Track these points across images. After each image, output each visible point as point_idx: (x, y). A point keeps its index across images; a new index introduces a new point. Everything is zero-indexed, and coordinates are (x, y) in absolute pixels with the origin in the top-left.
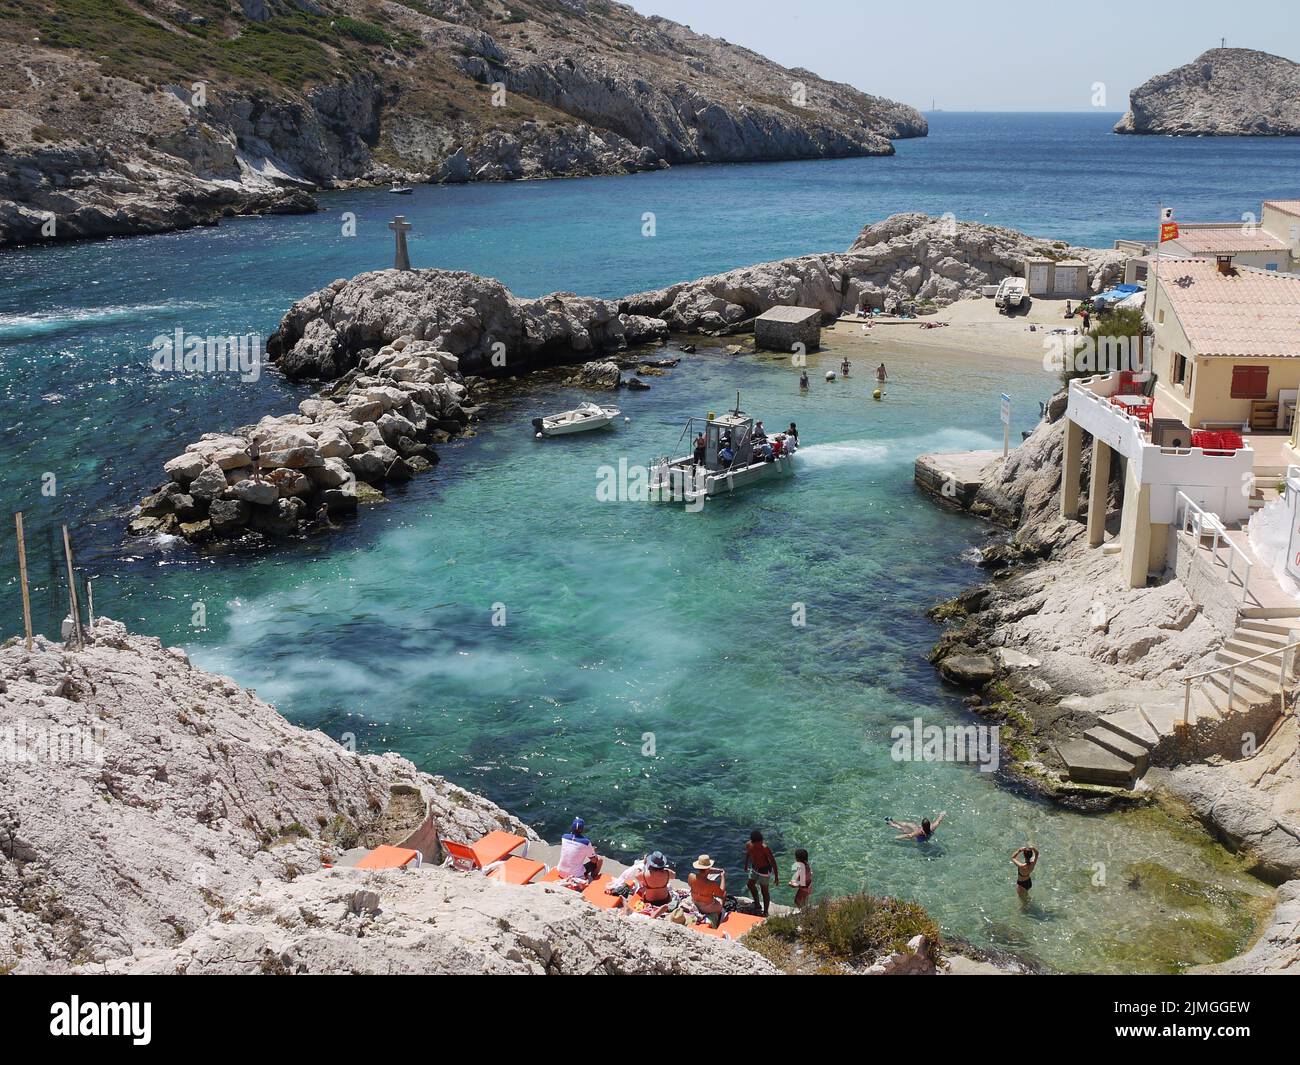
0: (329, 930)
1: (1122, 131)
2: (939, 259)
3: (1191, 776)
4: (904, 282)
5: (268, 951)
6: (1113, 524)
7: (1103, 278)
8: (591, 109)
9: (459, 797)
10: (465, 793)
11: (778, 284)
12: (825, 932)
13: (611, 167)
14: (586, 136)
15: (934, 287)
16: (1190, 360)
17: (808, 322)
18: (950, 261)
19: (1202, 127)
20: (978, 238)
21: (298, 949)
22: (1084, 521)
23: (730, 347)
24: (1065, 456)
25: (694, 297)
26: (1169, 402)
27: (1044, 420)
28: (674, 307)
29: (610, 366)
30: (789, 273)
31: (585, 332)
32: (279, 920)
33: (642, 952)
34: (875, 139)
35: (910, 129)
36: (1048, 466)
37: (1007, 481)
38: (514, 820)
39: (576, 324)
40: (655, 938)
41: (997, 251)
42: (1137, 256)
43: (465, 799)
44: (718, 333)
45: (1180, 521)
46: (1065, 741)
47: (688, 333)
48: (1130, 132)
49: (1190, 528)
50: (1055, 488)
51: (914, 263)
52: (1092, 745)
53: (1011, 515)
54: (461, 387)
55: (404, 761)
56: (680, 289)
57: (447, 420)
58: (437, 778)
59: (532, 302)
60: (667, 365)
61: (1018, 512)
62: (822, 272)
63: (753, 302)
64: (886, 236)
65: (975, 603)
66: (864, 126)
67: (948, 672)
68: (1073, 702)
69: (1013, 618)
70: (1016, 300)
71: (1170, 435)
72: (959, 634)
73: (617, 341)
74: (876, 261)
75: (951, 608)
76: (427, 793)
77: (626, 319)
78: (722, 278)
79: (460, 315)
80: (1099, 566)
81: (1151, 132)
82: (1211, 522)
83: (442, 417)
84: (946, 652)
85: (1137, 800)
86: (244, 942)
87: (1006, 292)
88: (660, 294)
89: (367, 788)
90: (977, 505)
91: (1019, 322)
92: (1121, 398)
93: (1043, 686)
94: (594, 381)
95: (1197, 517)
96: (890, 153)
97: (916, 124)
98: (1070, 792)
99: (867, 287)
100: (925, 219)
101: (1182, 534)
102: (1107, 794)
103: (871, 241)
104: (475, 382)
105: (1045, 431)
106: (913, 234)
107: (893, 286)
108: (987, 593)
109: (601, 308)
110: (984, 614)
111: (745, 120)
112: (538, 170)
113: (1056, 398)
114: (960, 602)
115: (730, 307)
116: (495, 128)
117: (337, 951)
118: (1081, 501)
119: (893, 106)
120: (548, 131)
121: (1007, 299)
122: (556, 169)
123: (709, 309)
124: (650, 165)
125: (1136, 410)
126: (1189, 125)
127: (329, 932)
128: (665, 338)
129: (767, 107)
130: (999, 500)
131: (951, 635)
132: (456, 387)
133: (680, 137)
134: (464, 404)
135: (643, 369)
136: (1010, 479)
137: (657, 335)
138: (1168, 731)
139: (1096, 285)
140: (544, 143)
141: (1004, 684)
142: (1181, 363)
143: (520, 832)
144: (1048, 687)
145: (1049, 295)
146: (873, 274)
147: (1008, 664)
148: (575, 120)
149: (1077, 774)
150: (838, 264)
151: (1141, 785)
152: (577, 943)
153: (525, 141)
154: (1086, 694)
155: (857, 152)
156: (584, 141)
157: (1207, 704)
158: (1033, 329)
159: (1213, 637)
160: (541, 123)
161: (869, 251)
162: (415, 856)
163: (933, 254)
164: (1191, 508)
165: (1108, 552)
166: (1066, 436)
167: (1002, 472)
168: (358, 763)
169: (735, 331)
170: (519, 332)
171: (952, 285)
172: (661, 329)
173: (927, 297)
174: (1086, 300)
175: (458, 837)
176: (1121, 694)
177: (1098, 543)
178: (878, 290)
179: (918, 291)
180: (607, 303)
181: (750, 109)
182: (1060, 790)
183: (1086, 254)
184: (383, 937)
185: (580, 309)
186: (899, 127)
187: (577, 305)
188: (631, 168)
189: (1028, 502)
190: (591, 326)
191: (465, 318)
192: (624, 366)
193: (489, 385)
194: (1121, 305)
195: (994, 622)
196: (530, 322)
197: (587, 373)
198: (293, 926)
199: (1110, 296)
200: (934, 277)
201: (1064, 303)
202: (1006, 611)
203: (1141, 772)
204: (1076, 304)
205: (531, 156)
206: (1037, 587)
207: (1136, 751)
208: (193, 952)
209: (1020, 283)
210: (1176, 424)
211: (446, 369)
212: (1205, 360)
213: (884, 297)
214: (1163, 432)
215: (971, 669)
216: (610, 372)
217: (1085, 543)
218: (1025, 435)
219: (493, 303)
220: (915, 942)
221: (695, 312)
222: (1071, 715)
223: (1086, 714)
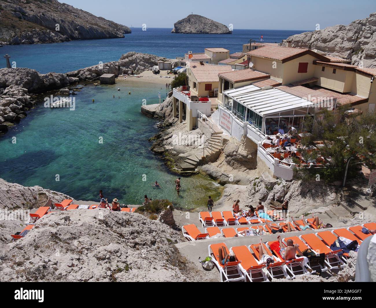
0: (62, 226)
1: (173, 32)
2: (140, 62)
3: (206, 167)
4: (132, 67)
5: (51, 232)
6: (184, 118)
7: (174, 65)
8: (50, 26)
9: (54, 193)
10: (56, 192)
11: (104, 69)
12: (150, 209)
13: (57, 41)
14: (50, 33)
15: (139, 68)
16: (197, 83)
17: (112, 77)
18: (142, 62)
19: (189, 32)
20: (148, 57)
21: (58, 231)
22: (178, 118)
23: (95, 84)
24: (173, 104)
25: (84, 72)
26: (193, 92)
27: (168, 97)
28: (80, 75)
29: (67, 89)
30: (106, 66)
31: (59, 82)
32: (50, 226)
33: (122, 218)
34: (120, 34)
35: (127, 31)
36: (169, 107)
37: (161, 110)
38: (68, 196)
39: (56, 80)
40: (123, 215)
41: (152, 60)
42: (181, 60)
43: (56, 194)
44: (91, 81)
45: (198, 116)
46: (181, 163)
47: (84, 81)
48: (174, 33)
49: (200, 118)
50: (171, 111)
51: (134, 63)
52: (186, 163)
53: (163, 117)
54: (29, 97)
55: (40, 187)
56: (81, 70)
57: (27, 105)
58: (48, 190)
59: (45, 75)
60: (80, 89)
61: (164, 117)
62: (114, 66)
63: (99, 73)
64: (127, 57)
65: (158, 137)
66: (117, 31)
67: (155, 152)
68: (181, 155)
69: (167, 139)
70: (157, 70)
71: (195, 99)
72: (156, 144)
73: (67, 83)
74: (126, 63)
75: (154, 138)
76: (47, 193)
77: (69, 78)
78: (91, 68)
79: (27, 79)
80: (183, 127)
81: (179, 33)
82: (204, 116)
83: (26, 104)
84: (154, 148)
85: (196, 173)
86: (46, 232)
87: (154, 69)
88: (76, 72)
89: (32, 195)
90: (155, 116)
91: (158, 76)
92: (184, 92)
93: (175, 152)
94: (63, 93)
95: (201, 115)
96: (124, 37)
97: (129, 30)
98: (183, 173)
99: (124, 69)
100: (135, 53)
101: (199, 119)
102: (190, 172)
103: (124, 58)
104: (33, 95)
105: (168, 99)
106: (133, 57)
107: (130, 68)
108: (161, 134)
109: (62, 76)
110: (161, 139)
111: (89, 29)
112: (38, 42)
113: (170, 92)
114: (155, 137)
115: (93, 74)
116: (26, 31)
117: (66, 229)
118: (177, 113)
119: (123, 26)
120: (40, 32)
121: (155, 70)
122: (43, 41)
123: (88, 75)
124: (67, 40)
125: (187, 94)
126: (186, 31)
127: (63, 226)
128: (79, 82)
129: (94, 26)
130: (160, 114)
131: (155, 144)
132: (28, 97)
133: (74, 33)
134: (31, 101)
135: (75, 90)
136: (162, 110)
137: (77, 81)
138: (201, 158)
139: (173, 67)
140: (39, 34)
141: (167, 153)
142: (195, 84)
143: (70, 199)
144: (176, 153)
145: (163, 69)
146: (125, 66)
147: (167, 149)
148: (47, 29)
149: (184, 169)
150: (117, 64)
151: (196, 170)
152: (110, 219)
153: (34, 34)
154: (183, 153)
155: (116, 37)
156: (49, 34)
157: (208, 152)
158: (161, 77)
159: (207, 139)
160: (38, 30)
161: (124, 61)
162: (49, 208)
163: (138, 61)
164: (200, 114)
165: (184, 124)
166: (173, 100)
167: (160, 108)
168: (29, 189)
169: (95, 80)
170: (42, 82)
171: (143, 68)
172: (77, 80)
173: (138, 71)
174: (171, 70)
175: (57, 202)
176: (190, 152)
177: (181, 122)
178: (127, 69)
179: (136, 69)
180: (64, 74)
181: (90, 27)
182: (181, 173)
183: (170, 60)
184: (74, 225)
185: (57, 76)
186: (125, 31)
187: (56, 75)
188: (62, 41)
189: (166, 115)
190: (60, 80)
191: (28, 79)
192: (70, 89)
193: (36, 95)
194: (179, 71)
195: (163, 140)
196: (45, 80)
197: (61, 92)
198: (54, 226)
199: (176, 69)
200: (139, 66)
201: (167, 71)
202: (165, 138)
203: (196, 168)
204: (169, 71)
205: (36, 38)
206: (170, 132)
207: (195, 163)
208: (35, 236)
209: (157, 67)
210: (196, 97)
211: (25, 92)
212: (200, 83)
213: (128, 71)
214: (193, 98)
215: (160, 151)
216: (67, 91)
217: (179, 122)
218: (164, 101)
219: (35, 76)
220: (168, 207)
221: (85, 76)
222: (181, 158)
223: (184, 157)
